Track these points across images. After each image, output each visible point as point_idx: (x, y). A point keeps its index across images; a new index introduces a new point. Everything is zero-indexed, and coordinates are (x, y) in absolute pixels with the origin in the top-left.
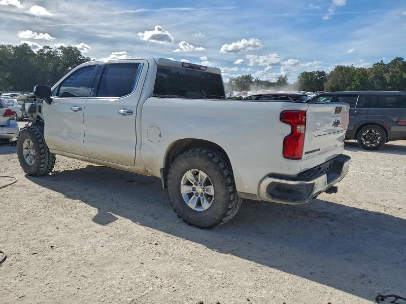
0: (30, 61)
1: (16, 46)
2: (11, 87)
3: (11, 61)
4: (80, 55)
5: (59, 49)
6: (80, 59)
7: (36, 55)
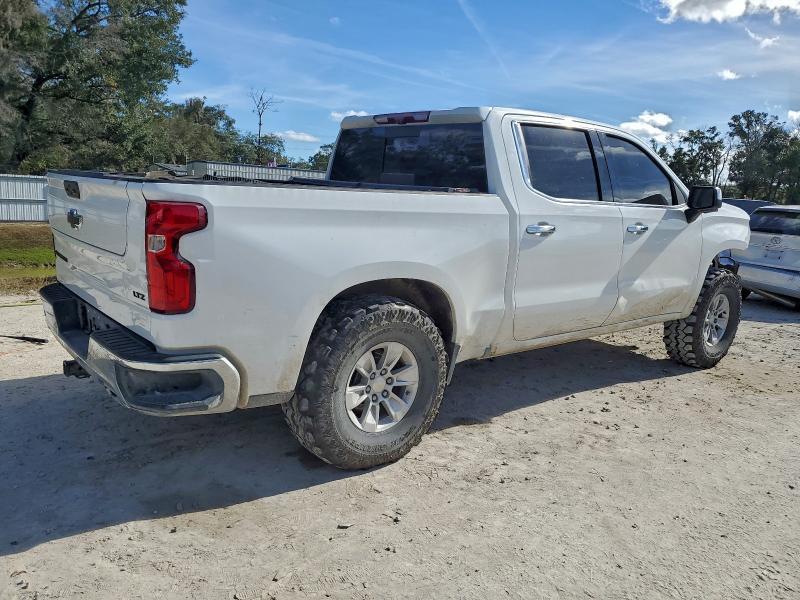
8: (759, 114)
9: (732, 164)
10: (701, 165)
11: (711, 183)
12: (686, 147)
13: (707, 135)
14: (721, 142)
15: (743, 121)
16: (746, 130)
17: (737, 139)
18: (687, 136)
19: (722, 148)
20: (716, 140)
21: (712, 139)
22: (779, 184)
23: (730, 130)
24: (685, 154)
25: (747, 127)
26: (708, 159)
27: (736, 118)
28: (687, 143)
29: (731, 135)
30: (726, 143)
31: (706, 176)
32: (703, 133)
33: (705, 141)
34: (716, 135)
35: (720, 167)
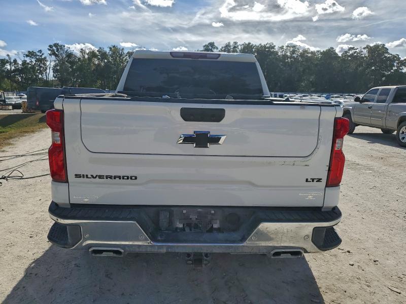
0: (334, 64)
1: (324, 51)
2: (313, 89)
3: (316, 65)
4: (387, 53)
5: (364, 48)
6: (385, 57)
7: (339, 57)
8: (61, 46)
9: (53, 69)
10: (38, 70)
11: (45, 79)
12: (28, 60)
13: (38, 54)
14: (45, 58)
15: (54, 48)
16: (57, 53)
17: (53, 57)
18: (27, 53)
19: (47, 61)
20: (43, 57)
21: (41, 56)
22: (77, 79)
23: (50, 52)
24: (28, 63)
25: (57, 51)
26: (41, 67)
27: (50, 46)
28: (28, 58)
29: (50, 55)
30: (48, 58)
31: (41, 75)
32: (35, 53)
33: (38, 57)
34: (43, 54)
35: (48, 71)
